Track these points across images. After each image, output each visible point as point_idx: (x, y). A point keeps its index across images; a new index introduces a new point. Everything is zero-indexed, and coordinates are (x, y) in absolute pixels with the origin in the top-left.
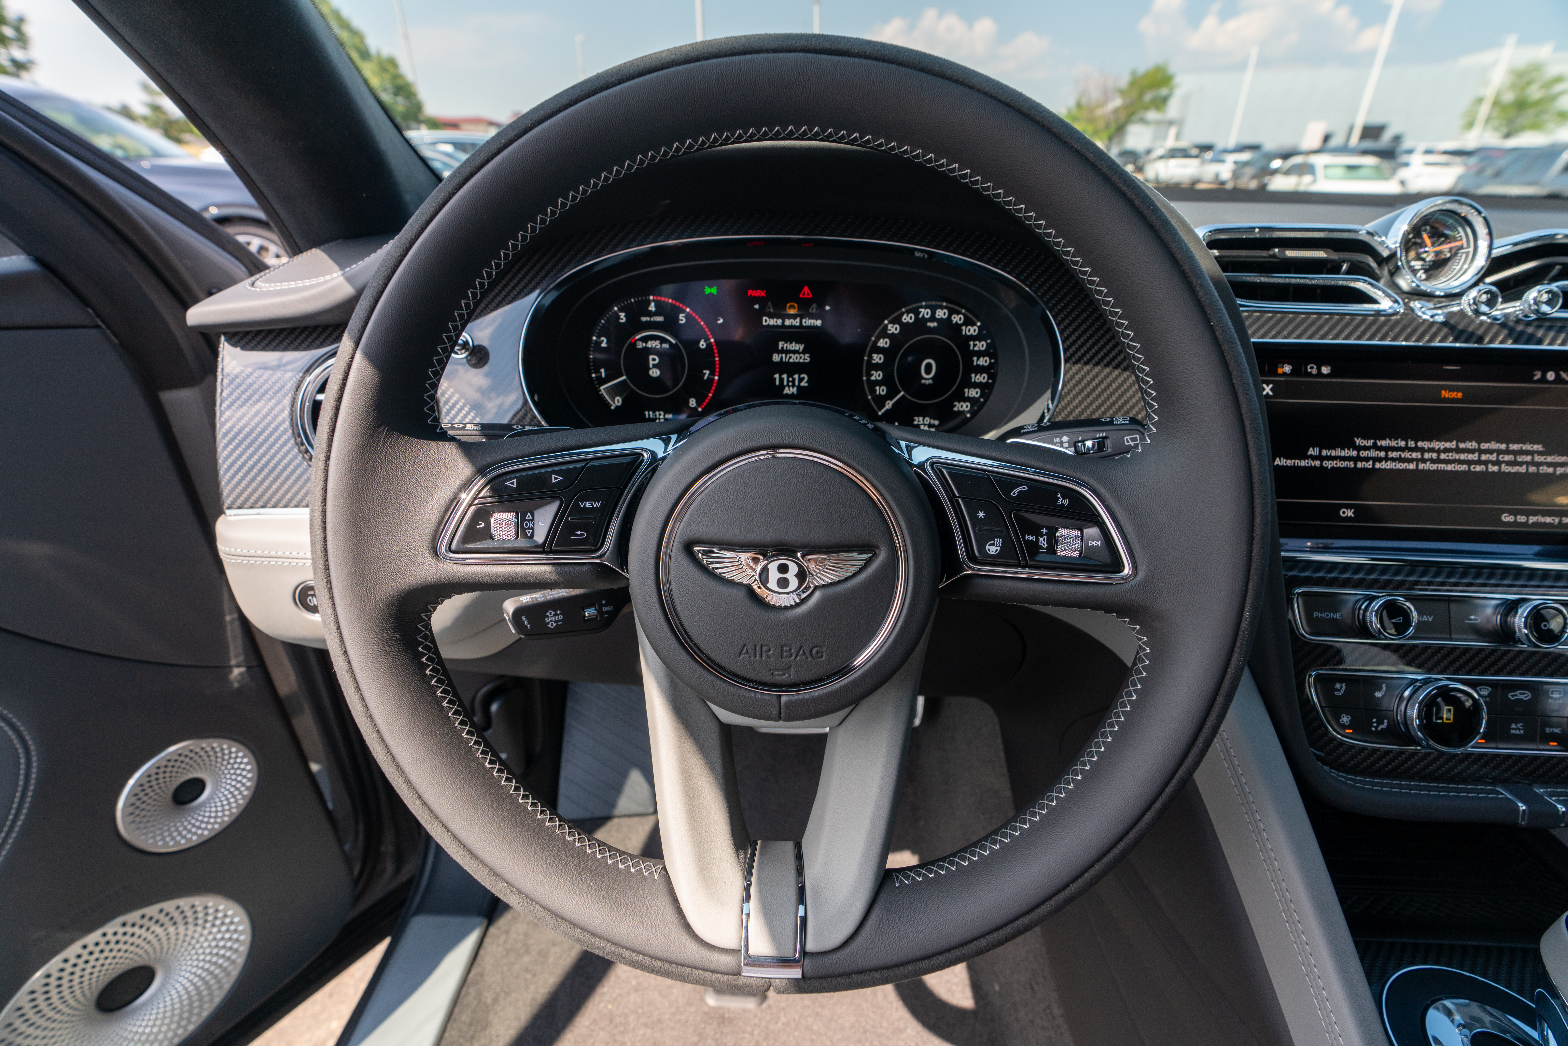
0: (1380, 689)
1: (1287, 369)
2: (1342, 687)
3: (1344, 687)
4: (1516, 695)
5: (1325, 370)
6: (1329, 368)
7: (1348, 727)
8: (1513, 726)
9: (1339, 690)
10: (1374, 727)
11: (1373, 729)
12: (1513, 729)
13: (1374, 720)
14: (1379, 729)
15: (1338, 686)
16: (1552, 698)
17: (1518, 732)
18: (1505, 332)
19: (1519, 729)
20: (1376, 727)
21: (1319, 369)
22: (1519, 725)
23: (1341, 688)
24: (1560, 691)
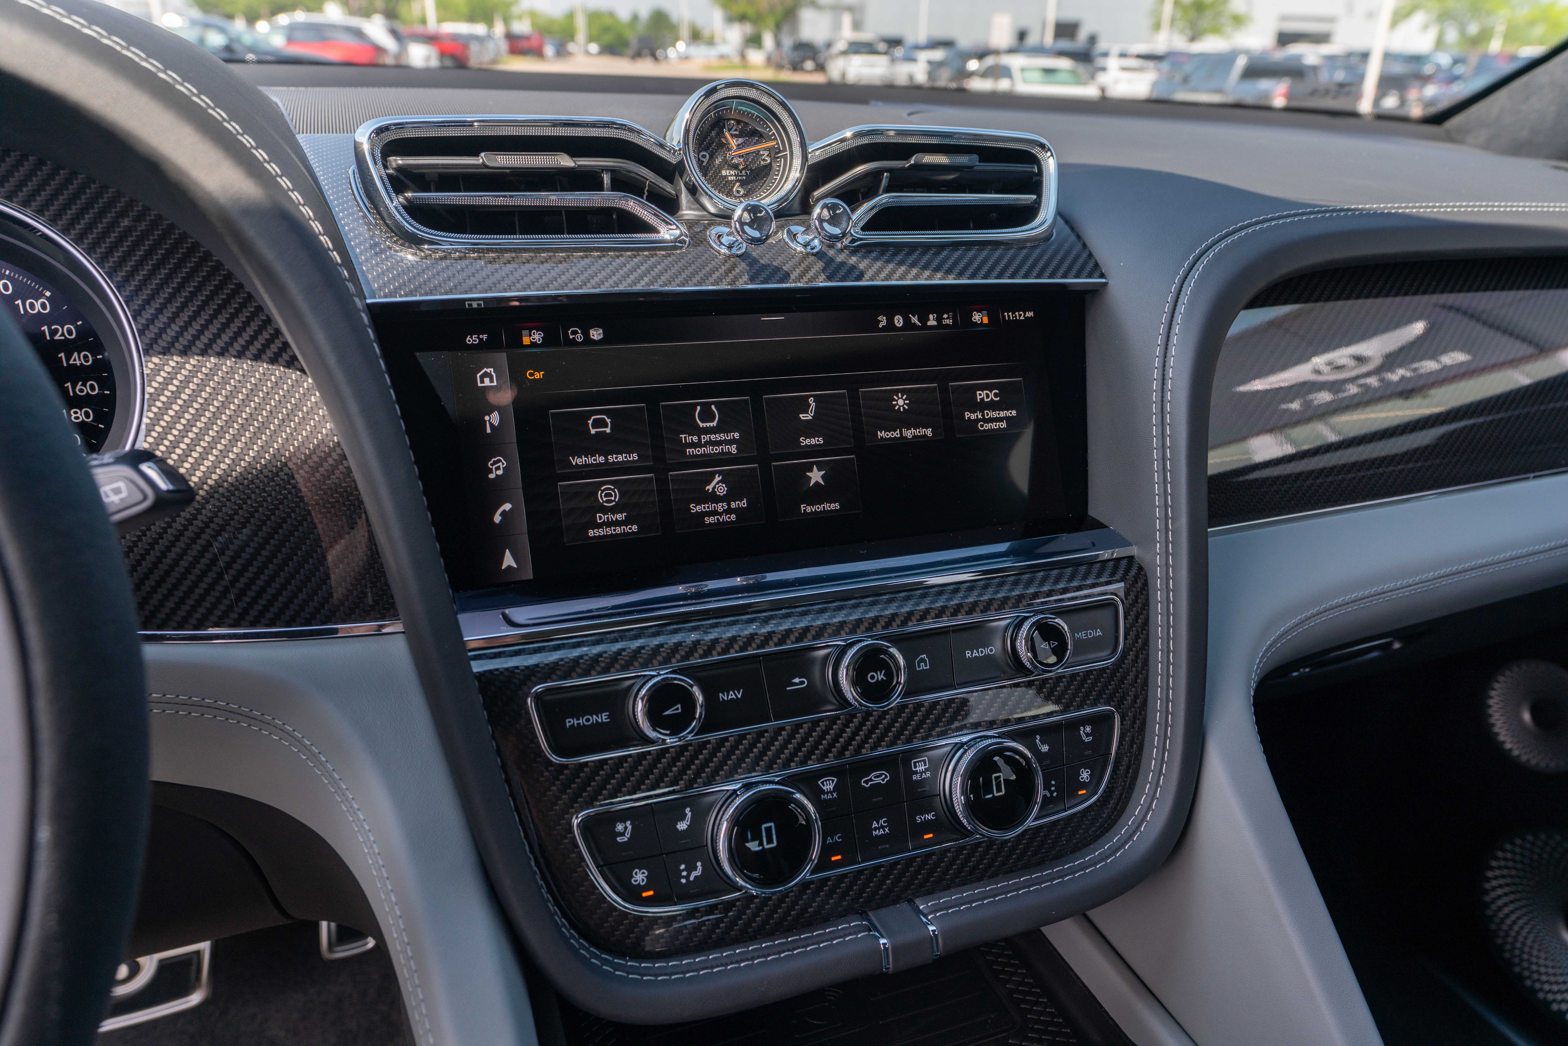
0: (683, 817)
1: (537, 337)
2: (626, 828)
3: (630, 827)
4: (871, 780)
5: (596, 334)
6: (601, 331)
7: (646, 888)
8: (875, 825)
9: (623, 834)
10: (684, 877)
11: (683, 881)
12: (875, 829)
13: (683, 867)
14: (692, 878)
15: (620, 827)
16: (916, 773)
17: (882, 832)
18: (820, 265)
19: (883, 827)
20: (687, 877)
21: (586, 334)
22: (882, 822)
23: (624, 830)
24: (924, 761)
